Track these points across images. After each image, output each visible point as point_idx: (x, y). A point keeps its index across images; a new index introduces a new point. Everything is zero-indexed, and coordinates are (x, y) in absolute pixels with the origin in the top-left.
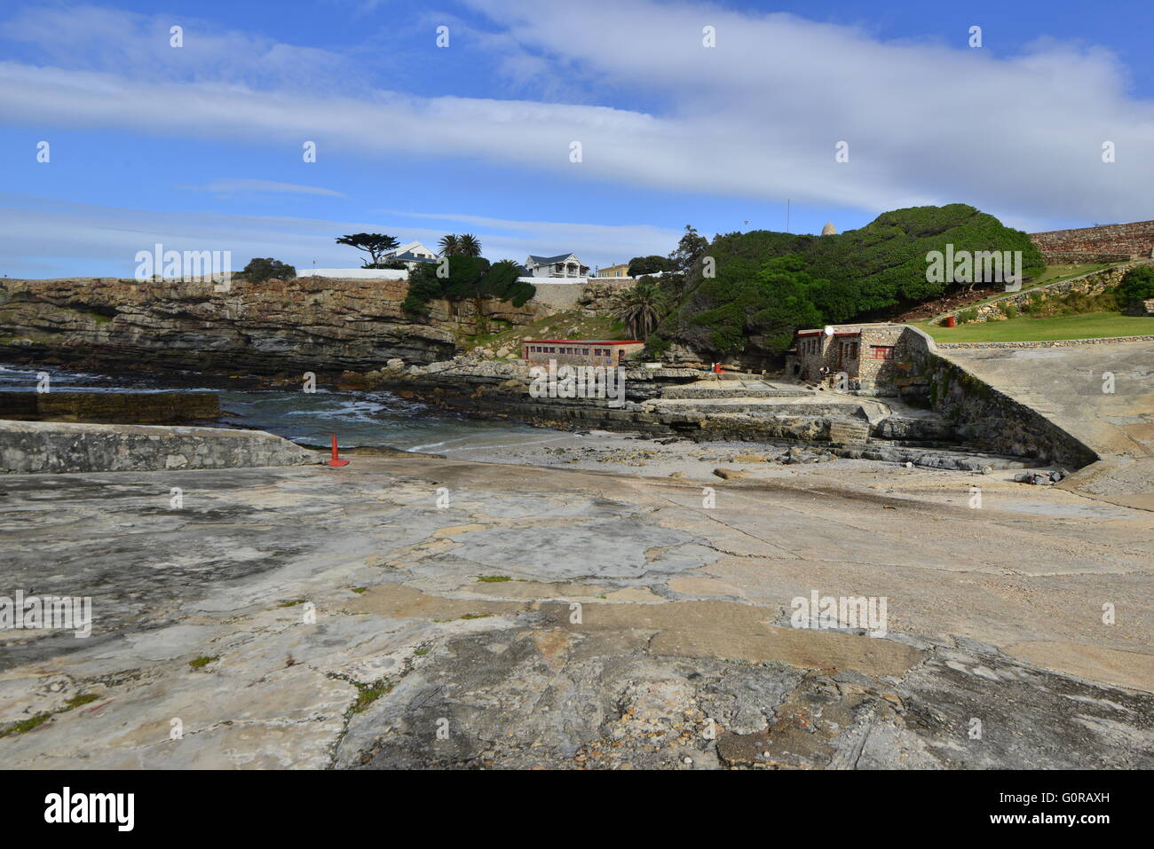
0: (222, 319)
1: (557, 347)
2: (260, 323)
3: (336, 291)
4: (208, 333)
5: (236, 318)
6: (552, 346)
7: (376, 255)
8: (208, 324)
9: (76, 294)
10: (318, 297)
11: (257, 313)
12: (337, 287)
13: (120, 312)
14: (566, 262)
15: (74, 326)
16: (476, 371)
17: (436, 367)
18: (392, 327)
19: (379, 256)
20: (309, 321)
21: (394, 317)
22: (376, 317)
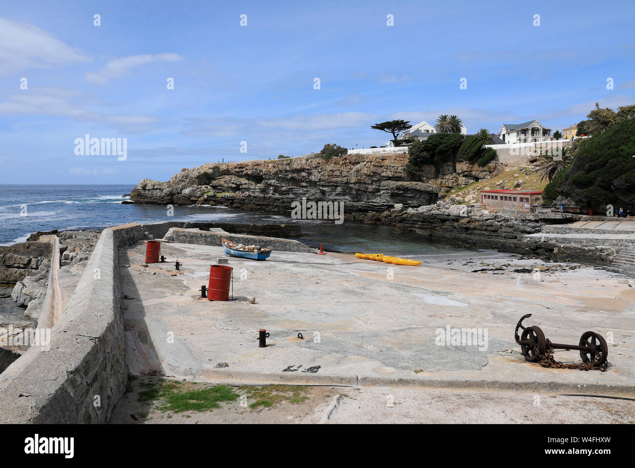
0: (310, 181)
1: (499, 195)
2: (328, 183)
3: (367, 162)
4: (305, 189)
5: (317, 180)
6: (496, 195)
7: (396, 135)
8: (304, 184)
9: (246, 169)
10: (358, 166)
11: (327, 177)
12: (368, 160)
13: (264, 179)
14: (530, 127)
15: (246, 186)
16: (447, 212)
17: (423, 209)
18: (400, 183)
19: (398, 135)
20: (353, 181)
21: (400, 177)
22: (390, 177)
